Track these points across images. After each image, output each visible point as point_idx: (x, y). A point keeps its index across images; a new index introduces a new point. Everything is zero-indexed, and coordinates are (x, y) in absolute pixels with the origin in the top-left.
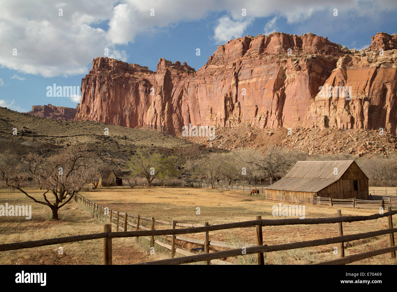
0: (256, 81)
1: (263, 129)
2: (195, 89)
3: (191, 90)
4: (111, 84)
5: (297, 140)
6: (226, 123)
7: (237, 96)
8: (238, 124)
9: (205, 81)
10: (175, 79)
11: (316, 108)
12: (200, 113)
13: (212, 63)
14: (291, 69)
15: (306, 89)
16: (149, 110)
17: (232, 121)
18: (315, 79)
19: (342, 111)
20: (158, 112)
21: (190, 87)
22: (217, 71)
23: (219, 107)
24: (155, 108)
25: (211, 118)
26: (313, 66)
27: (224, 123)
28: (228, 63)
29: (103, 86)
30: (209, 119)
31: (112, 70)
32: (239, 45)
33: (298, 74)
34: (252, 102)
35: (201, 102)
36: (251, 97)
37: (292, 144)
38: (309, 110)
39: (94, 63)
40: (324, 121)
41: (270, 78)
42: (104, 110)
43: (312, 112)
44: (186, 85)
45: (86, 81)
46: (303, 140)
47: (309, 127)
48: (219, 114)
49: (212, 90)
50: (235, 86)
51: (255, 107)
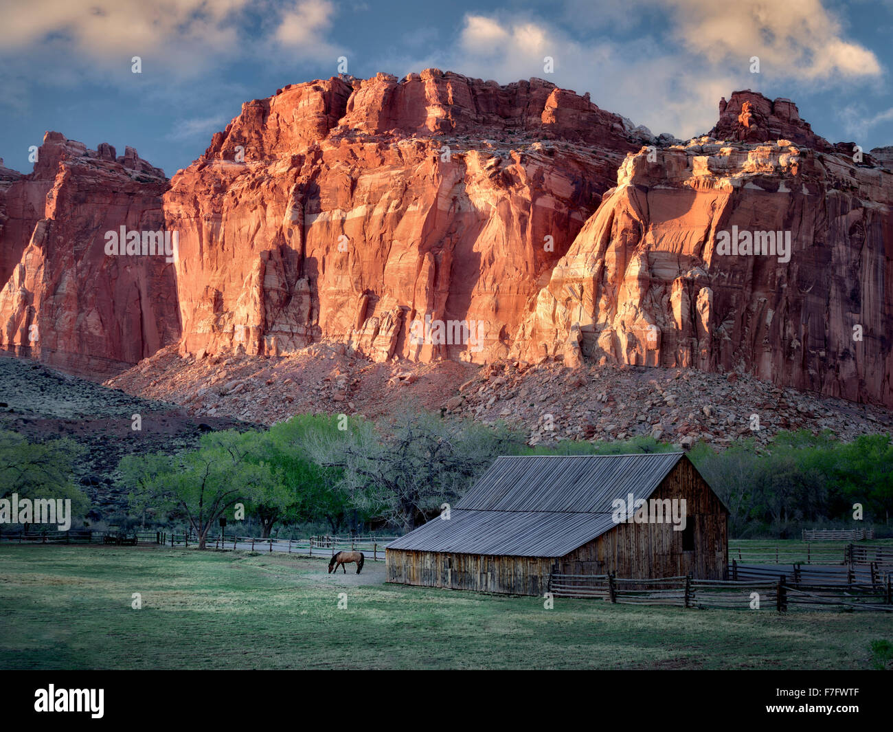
0: (364, 214)
1: (386, 364)
5: (492, 401)
7: (301, 261)
8: (306, 346)
9: (199, 211)
11: (553, 302)
12: (177, 309)
13: (221, 154)
14: (479, 183)
15: (524, 244)
16: (1, 297)
18: (550, 217)
19: (632, 312)
20: (35, 303)
21: (146, 226)
25: (214, 325)
26: (545, 176)
28: (277, 157)
30: (209, 328)
32: (312, 103)
33: (500, 198)
34: (352, 279)
35: (184, 274)
37: (478, 411)
38: (532, 307)
40: (577, 345)
41: (411, 208)
43: (541, 315)
46: (512, 401)
47: (531, 359)
50: (297, 228)
51: (361, 294)
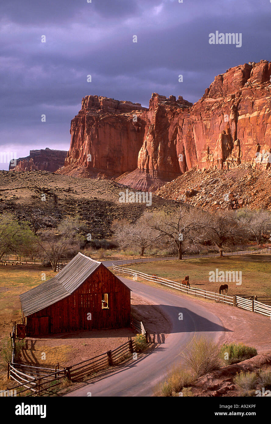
1: (266, 171)
2: (190, 127)
3: (186, 128)
4: (100, 124)
6: (224, 165)
7: (236, 134)
8: (238, 165)
9: (202, 117)
10: (168, 116)
12: (196, 153)
16: (140, 152)
17: (231, 162)
20: (150, 154)
21: (185, 125)
22: (215, 105)
23: (216, 146)
24: (146, 150)
25: (208, 159)
27: (221, 165)
29: (91, 127)
30: (206, 160)
31: (102, 110)
32: (238, 74)
35: (198, 141)
36: (252, 134)
39: (83, 102)
44: (181, 122)
45: (75, 122)
48: (216, 154)
49: (209, 128)
51: (257, 145)
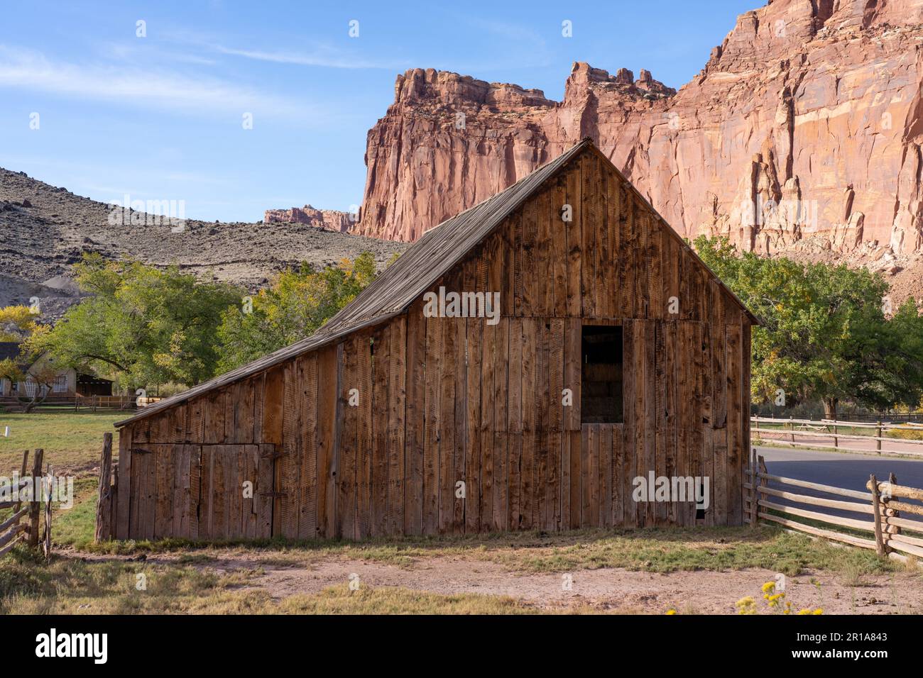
0: (849, 111)
2: (668, 147)
3: (657, 148)
4: (439, 141)
6: (757, 242)
7: (790, 160)
8: (794, 242)
9: (700, 122)
10: (613, 119)
12: (682, 214)
13: (719, 67)
17: (775, 235)
21: (656, 141)
22: (735, 88)
23: (737, 193)
25: (713, 227)
27: (749, 241)
28: (768, 64)
29: (418, 147)
30: (708, 231)
31: (445, 104)
32: (800, 7)
34: (837, 175)
35: (687, 181)
36: (833, 162)
39: (399, 85)
41: (896, 100)
42: (420, 213)
44: (645, 134)
45: (377, 136)
48: (734, 216)
49: (719, 147)
50: (786, 130)
51: (846, 189)
